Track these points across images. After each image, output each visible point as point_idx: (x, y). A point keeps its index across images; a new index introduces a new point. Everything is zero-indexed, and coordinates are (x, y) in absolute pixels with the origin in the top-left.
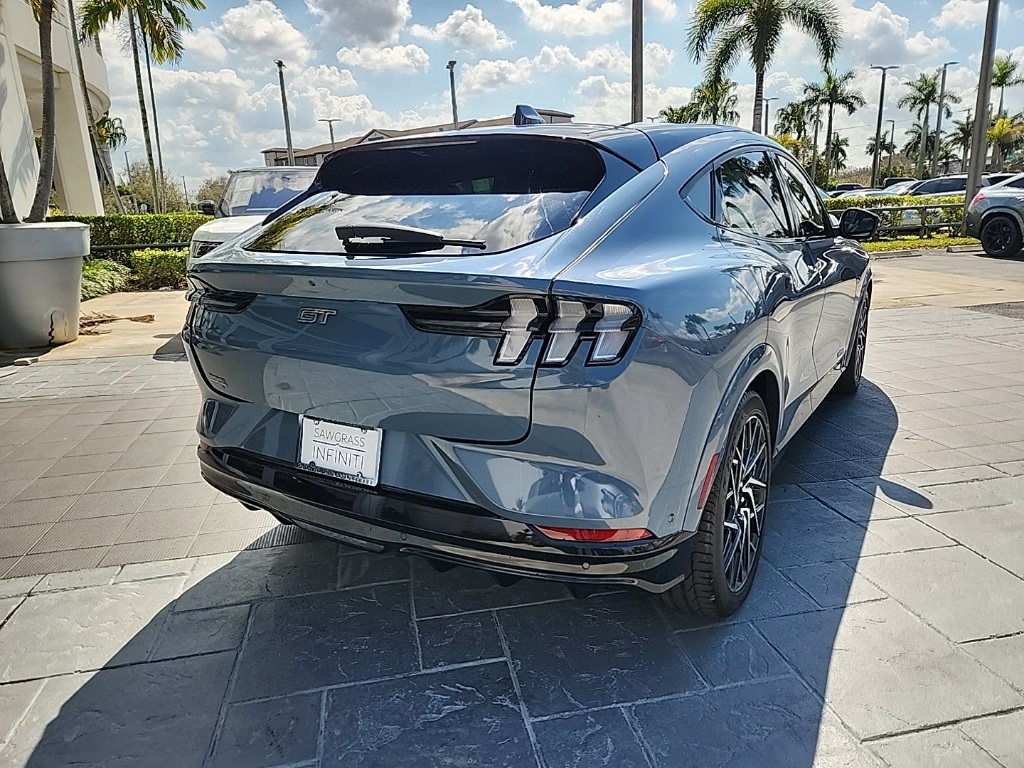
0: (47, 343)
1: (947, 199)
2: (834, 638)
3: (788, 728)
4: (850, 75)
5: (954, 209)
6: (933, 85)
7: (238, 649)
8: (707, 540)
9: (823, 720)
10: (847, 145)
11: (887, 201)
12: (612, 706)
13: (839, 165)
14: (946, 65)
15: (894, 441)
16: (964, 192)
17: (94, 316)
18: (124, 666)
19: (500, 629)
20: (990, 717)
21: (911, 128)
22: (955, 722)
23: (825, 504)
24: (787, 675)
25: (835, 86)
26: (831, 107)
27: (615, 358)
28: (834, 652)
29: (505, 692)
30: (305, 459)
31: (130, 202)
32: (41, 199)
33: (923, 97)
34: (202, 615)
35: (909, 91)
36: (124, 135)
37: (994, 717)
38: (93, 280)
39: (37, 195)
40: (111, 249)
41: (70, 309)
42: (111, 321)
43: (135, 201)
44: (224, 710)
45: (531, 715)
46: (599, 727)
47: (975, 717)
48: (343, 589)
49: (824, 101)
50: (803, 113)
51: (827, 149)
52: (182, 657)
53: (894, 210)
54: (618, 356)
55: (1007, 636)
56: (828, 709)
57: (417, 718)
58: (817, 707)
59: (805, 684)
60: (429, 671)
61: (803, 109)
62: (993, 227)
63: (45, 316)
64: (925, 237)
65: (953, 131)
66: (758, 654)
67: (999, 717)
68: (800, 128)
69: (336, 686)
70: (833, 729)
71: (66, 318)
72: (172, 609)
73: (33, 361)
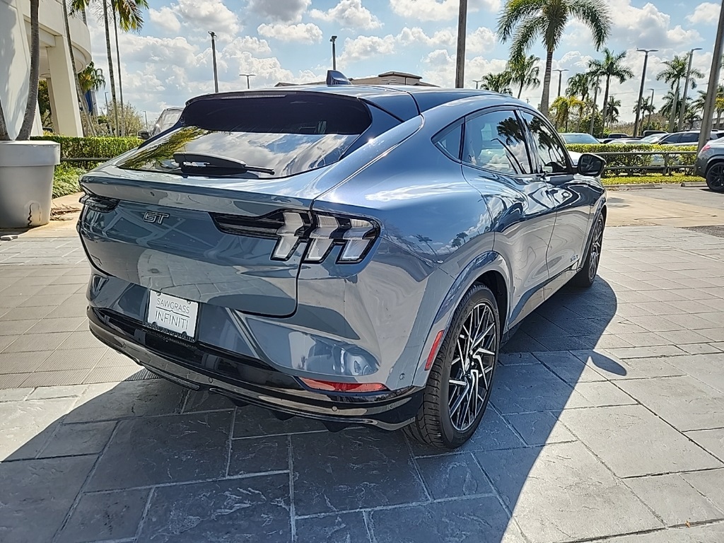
0: (26, 225)
1: (684, 148)
2: (531, 468)
3: (481, 534)
4: (623, 55)
5: (689, 155)
6: (684, 65)
7: (100, 454)
8: (434, 393)
9: (507, 529)
10: (620, 106)
11: (640, 148)
12: (357, 511)
13: (613, 119)
14: (693, 50)
15: (609, 324)
16: (697, 143)
17: (63, 207)
18: (18, 460)
19: (290, 448)
20: (632, 535)
21: (667, 94)
22: (605, 537)
23: (549, 368)
24: (491, 495)
25: (612, 63)
26: (608, 78)
27: (358, 259)
28: (528, 479)
29: (283, 496)
30: (150, 320)
31: (106, 128)
32: (27, 124)
33: (676, 73)
34: (80, 427)
35: (666, 68)
36: (104, 81)
37: (635, 535)
38: (68, 182)
39: (24, 121)
40: (84, 160)
41: (44, 203)
42: (75, 211)
43: (110, 127)
44: (80, 496)
45: (297, 514)
46: (343, 525)
47: (621, 535)
48: (185, 414)
49: (603, 73)
50: (587, 81)
51: (604, 108)
52: (60, 457)
53: (645, 154)
54: (360, 258)
55: (659, 475)
56: (513, 521)
57: (214, 511)
58: (506, 520)
59: (501, 501)
60: (232, 478)
61: (587, 79)
62: (715, 169)
63: (26, 206)
64: (667, 174)
65: (697, 98)
66: (472, 477)
67: (639, 535)
68: (585, 92)
69: (162, 485)
70: (513, 537)
71: (40, 208)
72: (62, 421)
73: (14, 238)
